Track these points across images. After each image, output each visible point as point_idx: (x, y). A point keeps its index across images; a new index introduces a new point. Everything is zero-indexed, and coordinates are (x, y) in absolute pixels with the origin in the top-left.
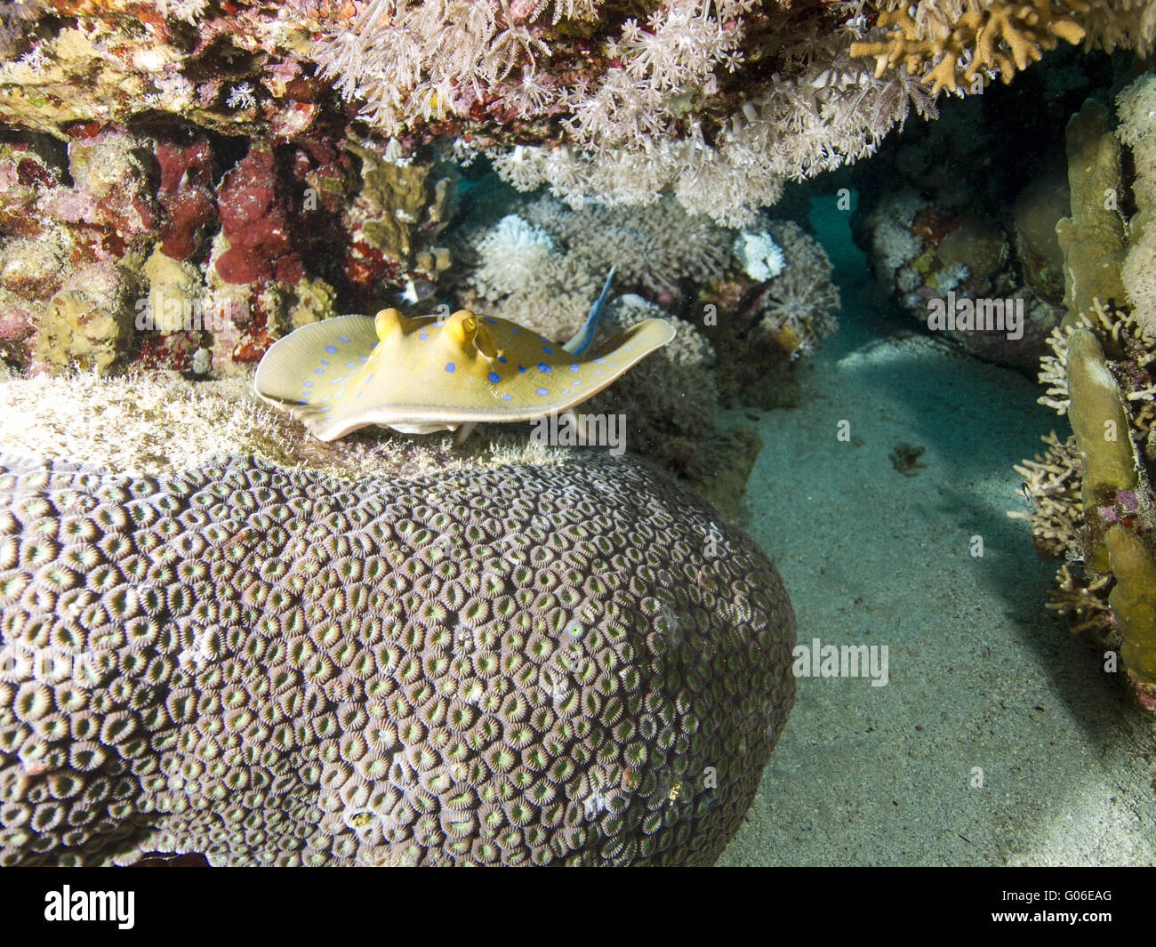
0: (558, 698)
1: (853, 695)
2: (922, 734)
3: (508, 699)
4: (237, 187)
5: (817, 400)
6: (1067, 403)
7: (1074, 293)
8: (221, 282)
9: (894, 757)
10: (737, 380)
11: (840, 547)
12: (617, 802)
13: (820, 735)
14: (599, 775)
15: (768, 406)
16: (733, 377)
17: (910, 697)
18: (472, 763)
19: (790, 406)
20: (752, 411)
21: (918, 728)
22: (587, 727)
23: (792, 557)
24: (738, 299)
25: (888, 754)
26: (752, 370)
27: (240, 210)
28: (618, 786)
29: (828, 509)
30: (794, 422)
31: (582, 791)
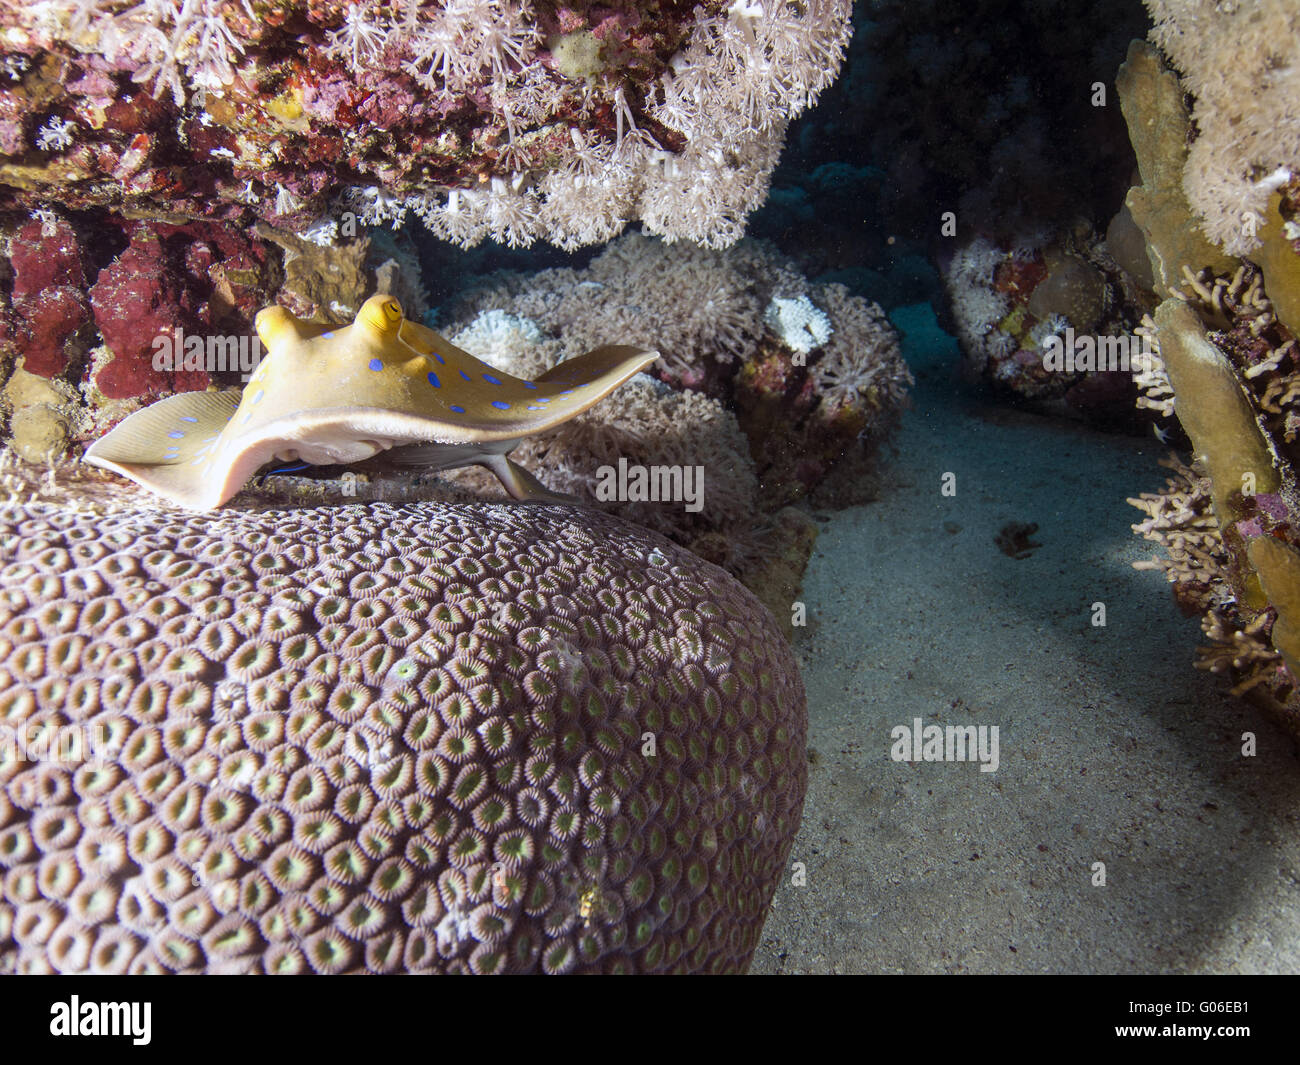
0: (378, 770)
1: (951, 815)
2: (1047, 856)
3: (297, 777)
4: (115, 284)
5: (901, 491)
6: (1172, 401)
7: (1163, 275)
8: (102, 398)
9: (1009, 888)
10: (800, 478)
11: (932, 646)
12: (489, 923)
13: (904, 870)
14: (456, 884)
15: (841, 504)
16: (794, 475)
17: (1029, 811)
18: (247, 880)
19: (867, 500)
20: (822, 513)
21: (1041, 848)
22: (427, 810)
23: (870, 664)
24: (784, 379)
25: (1001, 885)
26: (814, 463)
27: (119, 309)
28: (489, 898)
29: (919, 606)
30: (874, 517)
31: (430, 910)
